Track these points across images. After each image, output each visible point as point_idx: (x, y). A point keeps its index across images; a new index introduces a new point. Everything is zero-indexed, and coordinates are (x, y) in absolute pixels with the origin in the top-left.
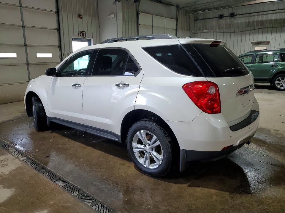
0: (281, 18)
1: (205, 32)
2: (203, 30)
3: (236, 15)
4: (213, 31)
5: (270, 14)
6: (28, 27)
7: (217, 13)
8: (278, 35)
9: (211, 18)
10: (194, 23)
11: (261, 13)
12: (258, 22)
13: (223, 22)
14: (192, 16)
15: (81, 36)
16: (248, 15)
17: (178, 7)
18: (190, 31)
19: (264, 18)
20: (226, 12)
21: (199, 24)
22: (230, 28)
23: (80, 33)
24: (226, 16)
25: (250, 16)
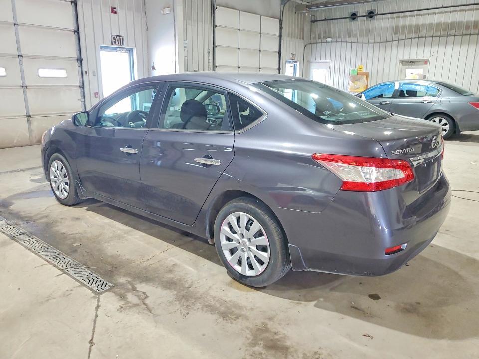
0: (446, 21)
1: (329, 42)
2: (324, 38)
3: (378, 15)
4: (340, 40)
5: (431, 14)
6: (24, 25)
7: (346, 11)
8: (441, 49)
9: (338, 19)
10: (311, 26)
11: (415, 13)
12: (410, 27)
13: (356, 25)
14: (307, 15)
15: (115, 42)
16: (395, 15)
18: (303, 39)
19: (421, 21)
21: (320, 27)
22: (367, 36)
23: (114, 39)
24: (361, 17)
25: (399, 17)
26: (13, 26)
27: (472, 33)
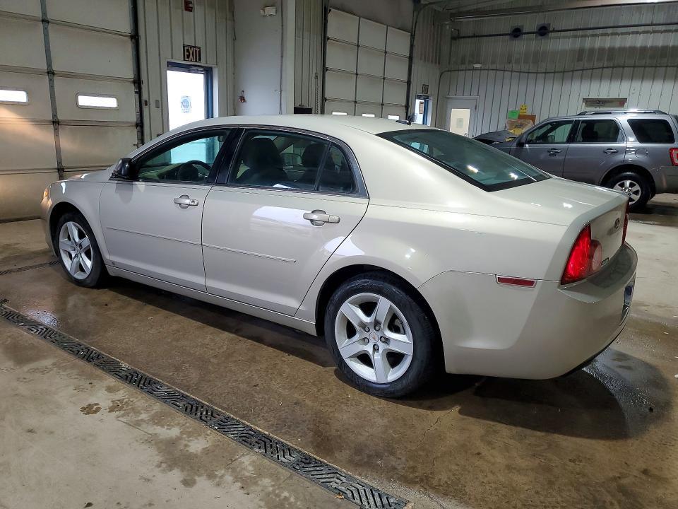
0: (655, 44)
1: (477, 69)
2: (471, 62)
3: (554, 31)
4: (494, 67)
5: (633, 33)
6: (56, 23)
7: (507, 24)
8: (647, 85)
9: (492, 35)
10: (451, 45)
11: (610, 31)
12: (602, 50)
13: (520, 46)
15: (188, 56)
16: (580, 33)
17: (416, 1)
18: (439, 63)
19: (618, 42)
20: (530, 23)
21: (465, 47)
22: (536, 62)
23: (188, 51)
24: (528, 33)
25: (585, 36)
26: (41, 25)
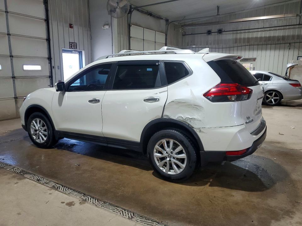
0: (265, 36)
1: (194, 48)
2: (191, 45)
3: (224, 31)
4: (201, 46)
5: (256, 31)
6: (14, 35)
7: (205, 29)
8: (264, 52)
9: (199, 34)
10: (182, 38)
11: (247, 31)
12: (244, 39)
13: (211, 38)
14: (180, 31)
15: (71, 47)
16: (235, 32)
17: (167, 20)
18: (178, 46)
19: (251, 35)
21: (188, 38)
22: (218, 44)
23: (71, 45)
24: (214, 32)
25: (237, 33)
26: (7, 36)
27: (281, 42)
